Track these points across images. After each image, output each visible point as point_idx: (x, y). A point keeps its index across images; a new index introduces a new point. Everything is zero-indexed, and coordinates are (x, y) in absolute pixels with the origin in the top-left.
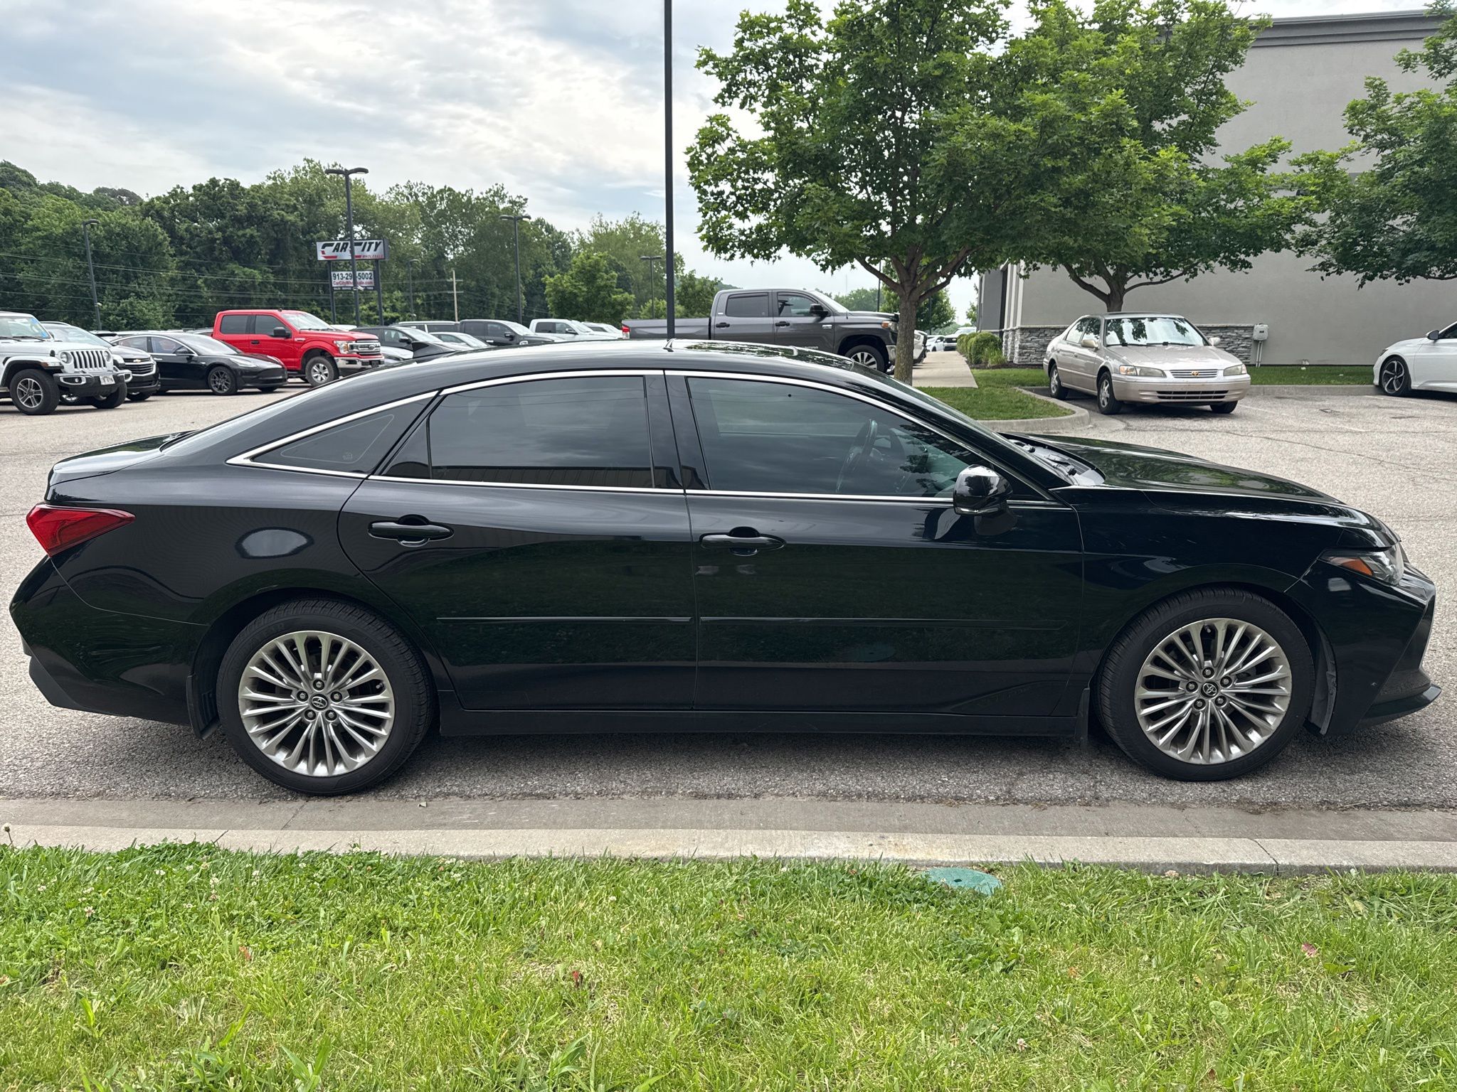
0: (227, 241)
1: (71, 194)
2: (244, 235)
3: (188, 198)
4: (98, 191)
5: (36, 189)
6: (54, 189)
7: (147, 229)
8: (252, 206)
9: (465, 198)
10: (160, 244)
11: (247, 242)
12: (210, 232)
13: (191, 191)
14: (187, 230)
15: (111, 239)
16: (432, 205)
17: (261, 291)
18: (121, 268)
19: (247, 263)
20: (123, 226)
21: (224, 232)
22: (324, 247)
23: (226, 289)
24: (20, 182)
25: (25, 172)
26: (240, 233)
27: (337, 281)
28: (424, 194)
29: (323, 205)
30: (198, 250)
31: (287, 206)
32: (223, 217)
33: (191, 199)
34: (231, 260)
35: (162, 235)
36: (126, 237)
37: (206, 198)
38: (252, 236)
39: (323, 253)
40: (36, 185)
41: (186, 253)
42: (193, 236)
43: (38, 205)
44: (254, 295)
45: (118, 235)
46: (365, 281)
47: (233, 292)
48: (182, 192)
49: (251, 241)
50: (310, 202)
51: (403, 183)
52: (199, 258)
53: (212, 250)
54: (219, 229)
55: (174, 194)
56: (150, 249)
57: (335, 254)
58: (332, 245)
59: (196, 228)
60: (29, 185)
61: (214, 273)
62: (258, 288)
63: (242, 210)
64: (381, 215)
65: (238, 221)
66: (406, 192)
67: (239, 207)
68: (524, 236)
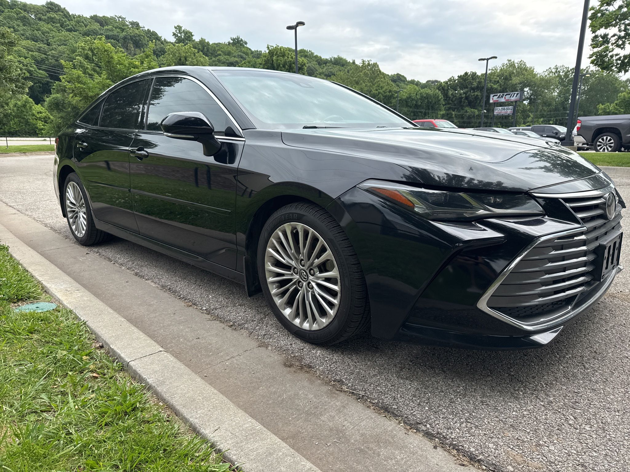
0: (467, 98)
1: (418, 84)
2: (474, 95)
3: (455, 81)
4: (428, 82)
5: (406, 83)
6: (412, 82)
7: (436, 95)
8: (480, 82)
9: (585, 71)
10: (440, 100)
11: (475, 98)
12: (461, 94)
13: (457, 78)
14: (452, 94)
15: (422, 99)
16: (566, 76)
17: (477, 118)
18: (423, 111)
19: (474, 107)
20: (427, 94)
21: (466, 94)
22: (493, 97)
23: (463, 118)
24: (402, 80)
25: (403, 76)
26: (473, 94)
27: (497, 111)
28: (563, 71)
29: (511, 80)
30: (455, 102)
31: (495, 81)
32: (467, 88)
33: (456, 81)
34: (467, 106)
35: (441, 96)
36: (428, 98)
37: (462, 80)
38: (477, 95)
39: (493, 99)
40: (407, 81)
41: (450, 104)
42: (454, 96)
43: (405, 88)
44: (473, 120)
45: (425, 97)
46: (509, 111)
47: (465, 120)
48: (454, 79)
49: (476, 97)
50: (506, 79)
51: (553, 67)
52: (455, 105)
53: (461, 102)
54: (464, 93)
55: (450, 80)
56: (436, 102)
57: (498, 99)
58: (497, 95)
59: (456, 93)
60: (404, 81)
61: (459, 112)
62: (476, 117)
63: (475, 84)
64: (538, 83)
65: (473, 89)
66: (554, 71)
67: (474, 83)
68: (616, 88)
